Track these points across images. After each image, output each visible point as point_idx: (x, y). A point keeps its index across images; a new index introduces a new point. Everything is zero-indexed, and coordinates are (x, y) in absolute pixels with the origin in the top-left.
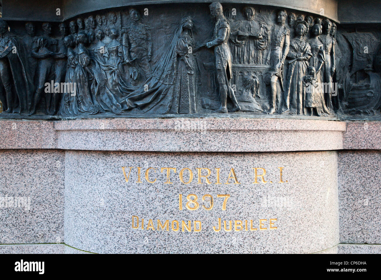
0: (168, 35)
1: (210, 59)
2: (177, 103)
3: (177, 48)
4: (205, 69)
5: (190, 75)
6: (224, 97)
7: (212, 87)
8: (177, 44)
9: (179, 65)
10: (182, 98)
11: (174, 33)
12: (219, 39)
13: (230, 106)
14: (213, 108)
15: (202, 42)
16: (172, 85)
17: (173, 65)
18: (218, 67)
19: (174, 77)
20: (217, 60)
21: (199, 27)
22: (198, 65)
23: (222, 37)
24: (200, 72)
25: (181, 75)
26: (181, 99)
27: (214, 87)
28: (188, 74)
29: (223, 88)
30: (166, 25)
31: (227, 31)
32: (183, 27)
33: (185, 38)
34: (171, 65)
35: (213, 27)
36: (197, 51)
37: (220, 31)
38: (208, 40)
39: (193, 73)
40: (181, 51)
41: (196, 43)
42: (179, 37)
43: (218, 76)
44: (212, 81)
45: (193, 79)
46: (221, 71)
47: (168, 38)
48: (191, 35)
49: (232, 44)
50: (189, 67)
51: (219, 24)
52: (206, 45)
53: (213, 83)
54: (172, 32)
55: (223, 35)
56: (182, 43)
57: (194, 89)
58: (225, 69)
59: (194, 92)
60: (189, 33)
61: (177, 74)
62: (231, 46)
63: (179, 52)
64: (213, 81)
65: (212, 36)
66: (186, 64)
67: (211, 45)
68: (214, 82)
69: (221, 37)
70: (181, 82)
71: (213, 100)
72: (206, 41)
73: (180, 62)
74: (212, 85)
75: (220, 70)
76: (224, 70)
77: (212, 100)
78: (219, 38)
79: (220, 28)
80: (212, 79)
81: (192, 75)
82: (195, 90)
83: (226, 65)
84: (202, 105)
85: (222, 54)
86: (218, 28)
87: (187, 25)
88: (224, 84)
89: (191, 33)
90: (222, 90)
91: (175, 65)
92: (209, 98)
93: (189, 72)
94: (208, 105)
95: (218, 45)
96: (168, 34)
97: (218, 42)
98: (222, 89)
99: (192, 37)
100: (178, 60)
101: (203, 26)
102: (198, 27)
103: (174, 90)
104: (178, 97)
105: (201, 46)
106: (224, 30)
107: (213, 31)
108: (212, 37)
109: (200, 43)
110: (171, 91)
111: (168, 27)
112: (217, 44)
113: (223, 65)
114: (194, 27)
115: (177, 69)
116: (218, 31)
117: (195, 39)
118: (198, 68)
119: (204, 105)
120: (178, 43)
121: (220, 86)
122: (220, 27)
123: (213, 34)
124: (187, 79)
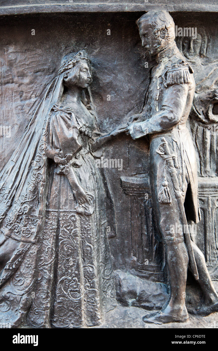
0: (27, 102)
1: (140, 166)
2: (47, 297)
3: (48, 141)
4: (126, 194)
5: (85, 215)
6: (177, 278)
7: (144, 243)
8: (48, 130)
9: (54, 188)
10: (62, 282)
11: (41, 96)
12: (165, 117)
13: (195, 297)
14: (147, 304)
15: (118, 122)
16: (34, 244)
17: (36, 189)
18: (161, 195)
19: (39, 222)
20: (158, 174)
21: (108, 81)
22: (105, 184)
23: (174, 110)
24: (111, 202)
25: (59, 216)
26: (59, 286)
27: (150, 244)
28: (79, 214)
29: (176, 254)
30: (22, 75)
31: (187, 92)
32: (64, 82)
33: (70, 114)
34: (31, 188)
35: (147, 81)
36: (104, 145)
37: (168, 93)
38: (134, 116)
39: (91, 210)
40: (57, 151)
41: (101, 123)
42: (53, 110)
43: (162, 220)
44: (145, 227)
45: (93, 225)
46: (171, 208)
47: (27, 109)
48: (88, 102)
49: (196, 125)
50: (80, 194)
51: (166, 75)
52: (128, 131)
53: (148, 231)
54: (39, 92)
55: (177, 105)
56: (62, 129)
57: (94, 254)
58: (183, 199)
59: (95, 263)
60: (81, 98)
61: (48, 212)
62: (195, 129)
63: (53, 151)
64: (147, 227)
65: (144, 104)
66: (74, 186)
67: (142, 132)
68: (151, 229)
69: (172, 112)
70: (57, 236)
71: (147, 278)
72: (127, 118)
73: (57, 178)
74: (144, 238)
75: (168, 204)
76: (179, 203)
77: (145, 280)
78: (166, 113)
79: (169, 85)
80: (144, 219)
81: (89, 215)
82: (98, 256)
83: (185, 188)
84: (118, 295)
85: (174, 160)
86: (161, 83)
87: (75, 77)
88: (179, 242)
89: (88, 97)
90: (174, 259)
91: (41, 189)
92: (137, 273)
93: (81, 210)
94: (133, 293)
95: (162, 132)
96: (26, 99)
97: (161, 124)
98: (172, 257)
99: (89, 109)
100: (50, 174)
101: (120, 76)
102: (106, 79)
103: (38, 260)
104: (49, 280)
105: (114, 133)
106: (179, 91)
107: (148, 89)
108: (145, 108)
109: (111, 124)
110: (29, 261)
111: (26, 80)
112: (159, 129)
113: (175, 189)
114: (95, 79)
115: (47, 198)
116: (162, 92)
117: (99, 113)
118: (107, 192)
119: (124, 294)
120: (51, 128)
121: (168, 248)
122: (168, 82)
123: (146, 98)
124: (75, 227)
